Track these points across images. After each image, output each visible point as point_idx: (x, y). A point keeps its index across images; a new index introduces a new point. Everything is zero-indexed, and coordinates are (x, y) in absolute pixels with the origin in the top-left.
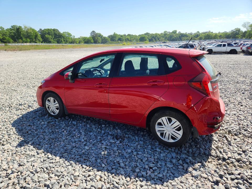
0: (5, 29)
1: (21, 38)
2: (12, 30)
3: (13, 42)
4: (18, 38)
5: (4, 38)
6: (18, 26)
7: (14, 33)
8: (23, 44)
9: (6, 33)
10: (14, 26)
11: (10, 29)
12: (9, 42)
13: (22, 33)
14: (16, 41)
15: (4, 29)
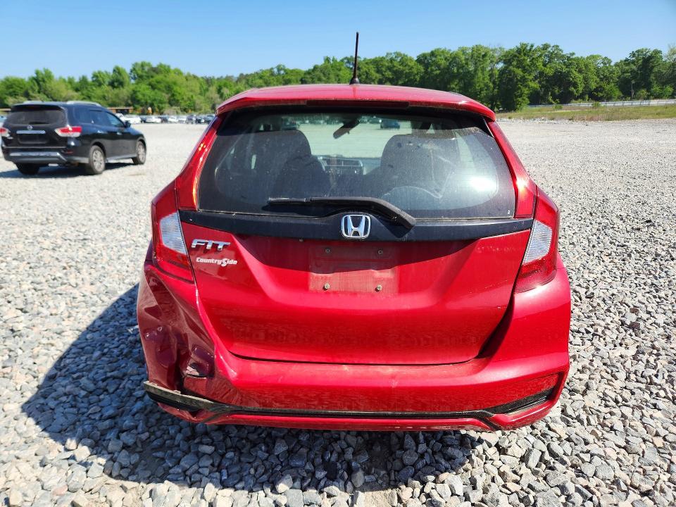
0: (612, 64)
1: (648, 86)
2: (629, 63)
3: (620, 98)
4: (638, 87)
5: (601, 87)
6: (652, 49)
7: (632, 71)
8: (647, 103)
9: (611, 73)
10: (638, 51)
11: (627, 60)
12: (609, 99)
13: (656, 70)
14: (630, 94)
15: (610, 61)
